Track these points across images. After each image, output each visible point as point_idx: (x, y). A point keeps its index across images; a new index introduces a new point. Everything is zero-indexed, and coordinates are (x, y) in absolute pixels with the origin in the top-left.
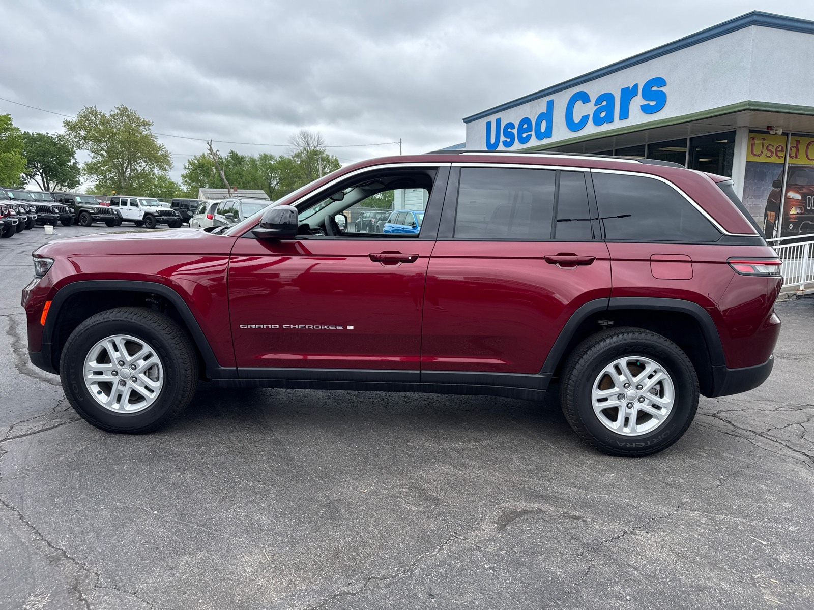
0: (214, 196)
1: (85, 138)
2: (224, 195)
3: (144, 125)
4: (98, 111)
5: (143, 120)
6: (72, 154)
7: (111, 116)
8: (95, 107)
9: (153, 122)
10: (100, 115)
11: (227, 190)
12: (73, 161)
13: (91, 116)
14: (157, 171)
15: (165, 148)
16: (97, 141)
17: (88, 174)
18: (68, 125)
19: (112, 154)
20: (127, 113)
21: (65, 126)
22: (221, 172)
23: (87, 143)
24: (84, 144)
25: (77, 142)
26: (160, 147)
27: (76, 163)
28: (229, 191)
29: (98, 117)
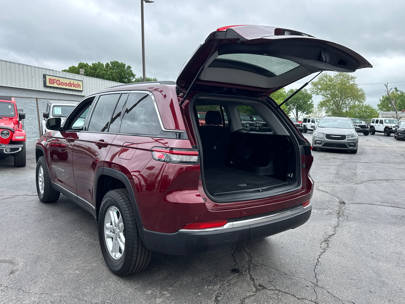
0: (388, 116)
1: (320, 89)
2: (393, 115)
3: (351, 79)
4: (328, 75)
5: (351, 76)
6: (310, 98)
7: (334, 76)
8: (327, 73)
9: (356, 77)
10: (329, 77)
11: (395, 112)
12: (311, 101)
13: (324, 78)
14: (357, 103)
15: (363, 90)
16: (326, 90)
17: (321, 107)
18: (313, 84)
19: (333, 96)
20: (343, 74)
21: (311, 84)
22: (392, 101)
23: (321, 91)
24: (320, 92)
25: (317, 91)
26: (360, 90)
27: (312, 102)
28: (396, 113)
29: (328, 78)
